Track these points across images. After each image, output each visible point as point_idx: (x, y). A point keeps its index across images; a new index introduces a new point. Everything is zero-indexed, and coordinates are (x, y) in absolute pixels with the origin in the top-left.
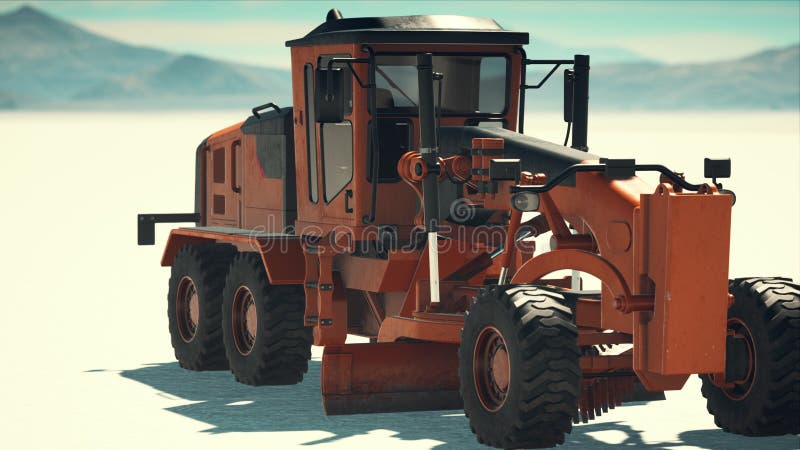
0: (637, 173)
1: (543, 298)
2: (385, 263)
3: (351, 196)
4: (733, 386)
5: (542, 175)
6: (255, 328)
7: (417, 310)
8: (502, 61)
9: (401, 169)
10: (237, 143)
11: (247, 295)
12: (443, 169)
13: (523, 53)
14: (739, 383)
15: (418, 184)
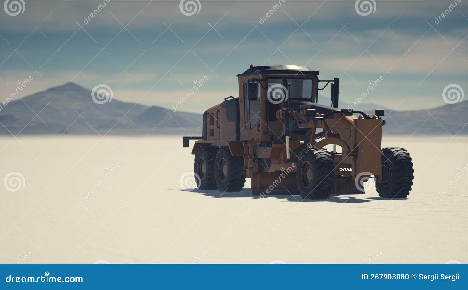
0: (353, 114)
1: (323, 152)
2: (271, 148)
3: (260, 126)
4: (385, 182)
5: (323, 114)
6: (227, 172)
7: (282, 161)
8: (310, 81)
9: (277, 115)
10: (219, 111)
11: (224, 161)
12: (290, 115)
13: (317, 78)
14: (386, 181)
15: (282, 120)
